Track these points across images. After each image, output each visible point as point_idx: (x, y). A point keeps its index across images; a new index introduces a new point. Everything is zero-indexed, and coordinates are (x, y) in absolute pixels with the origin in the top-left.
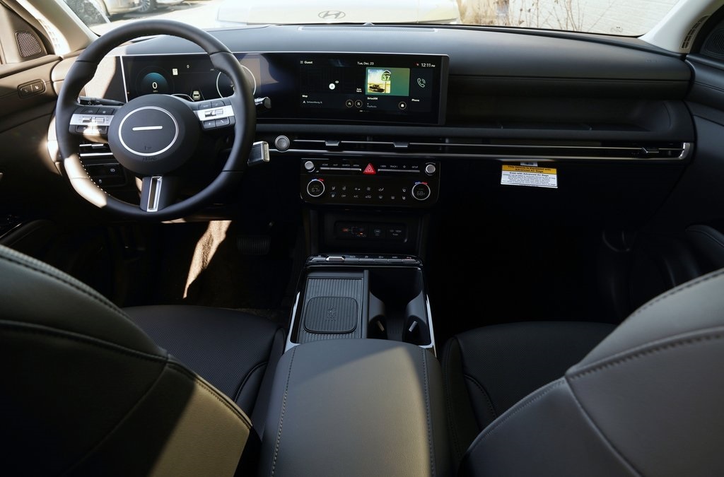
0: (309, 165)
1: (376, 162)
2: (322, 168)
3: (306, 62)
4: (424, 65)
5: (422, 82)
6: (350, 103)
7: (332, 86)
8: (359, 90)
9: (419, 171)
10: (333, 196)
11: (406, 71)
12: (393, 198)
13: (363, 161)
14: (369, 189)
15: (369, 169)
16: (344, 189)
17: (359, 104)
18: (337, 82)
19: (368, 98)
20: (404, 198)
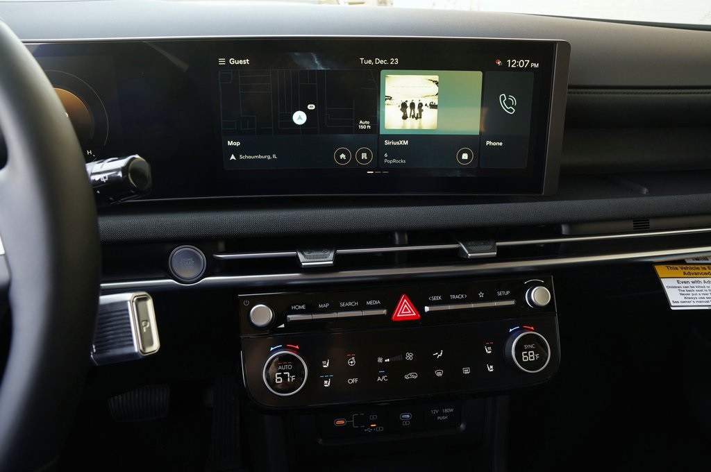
0: (261, 314)
1: (418, 290)
2: (291, 317)
3: (232, 61)
4: (513, 63)
5: (509, 103)
6: (343, 156)
7: (300, 118)
8: (364, 125)
9: (512, 303)
10: (327, 384)
11: (474, 79)
12: (466, 371)
13: (389, 292)
14: (409, 356)
15: (405, 310)
16: (352, 362)
17: (364, 156)
18: (311, 107)
19: (387, 143)
20: (491, 369)
